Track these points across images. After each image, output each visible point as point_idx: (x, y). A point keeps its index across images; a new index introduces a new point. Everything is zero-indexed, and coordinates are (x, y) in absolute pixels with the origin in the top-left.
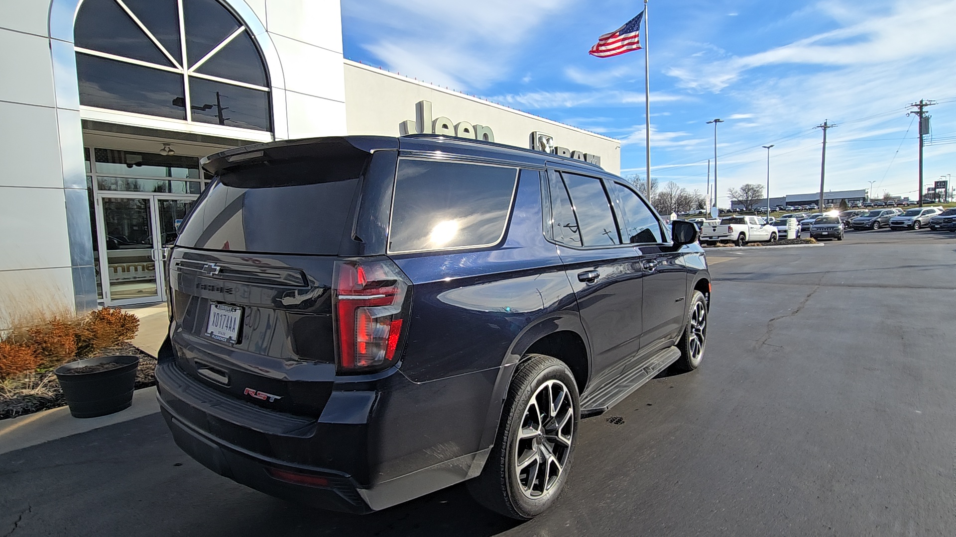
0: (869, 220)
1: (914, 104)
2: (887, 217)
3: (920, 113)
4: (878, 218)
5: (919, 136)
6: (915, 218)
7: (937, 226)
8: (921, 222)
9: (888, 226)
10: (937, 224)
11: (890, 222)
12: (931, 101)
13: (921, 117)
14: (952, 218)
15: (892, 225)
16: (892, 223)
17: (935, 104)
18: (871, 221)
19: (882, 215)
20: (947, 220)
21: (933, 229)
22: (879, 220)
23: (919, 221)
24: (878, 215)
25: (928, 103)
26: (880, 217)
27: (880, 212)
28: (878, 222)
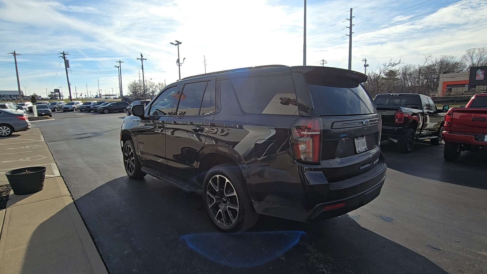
0: (52, 107)
1: (61, 53)
2: (60, 105)
3: (64, 58)
4: (56, 106)
5: (65, 68)
6: (73, 106)
7: (83, 110)
8: (76, 108)
9: (62, 109)
10: (83, 109)
11: (63, 108)
12: (68, 53)
13: (65, 60)
14: (89, 106)
15: (64, 109)
16: (64, 108)
17: (69, 55)
18: (53, 107)
19: (57, 105)
20: (87, 107)
21: (81, 111)
22: (57, 107)
23: (75, 107)
24: (56, 104)
25: (66, 54)
26: (57, 106)
27: (56, 103)
28: (56, 107)
